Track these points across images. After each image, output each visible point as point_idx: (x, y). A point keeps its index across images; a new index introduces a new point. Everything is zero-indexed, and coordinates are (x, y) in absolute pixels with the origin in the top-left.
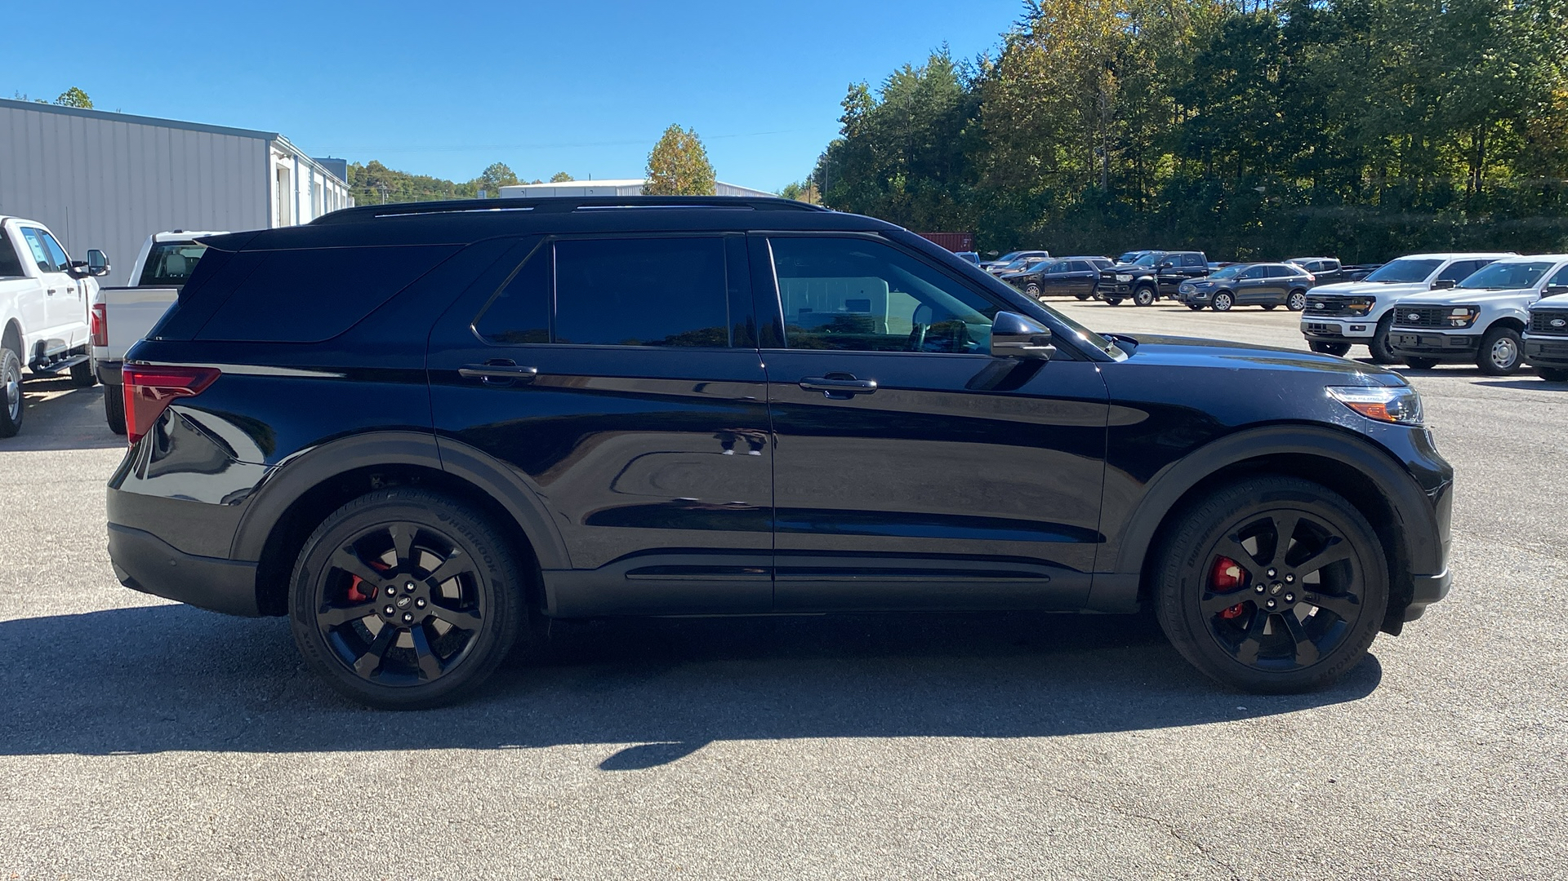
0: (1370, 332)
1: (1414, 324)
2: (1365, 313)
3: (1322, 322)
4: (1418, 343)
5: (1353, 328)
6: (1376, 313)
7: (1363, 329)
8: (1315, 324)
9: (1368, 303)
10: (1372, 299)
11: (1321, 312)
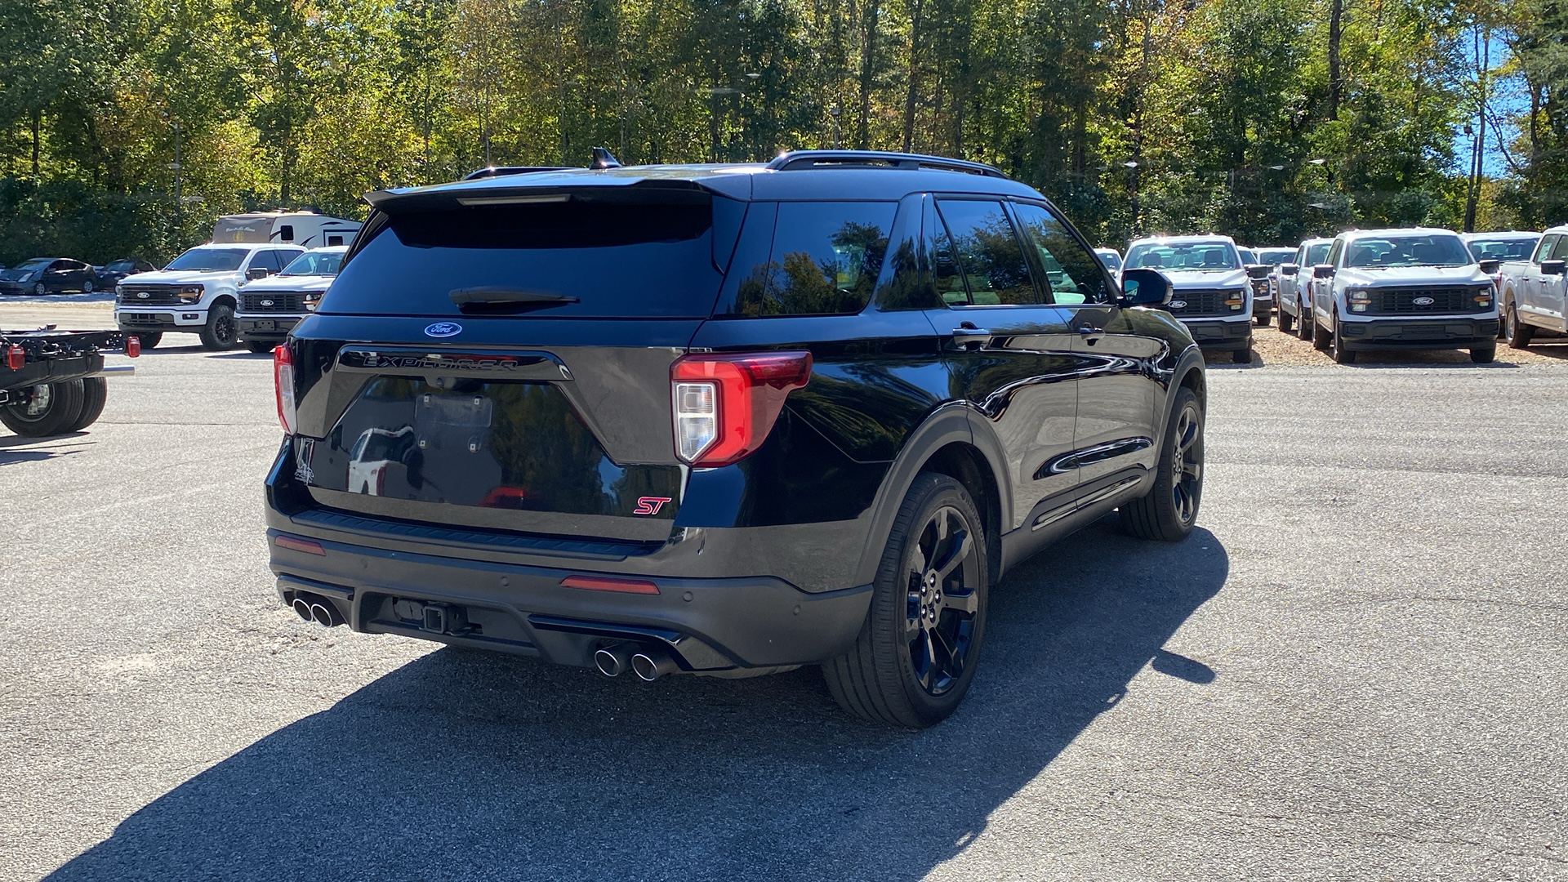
0: (202, 320)
1: (267, 309)
2: (196, 301)
3: (148, 312)
4: (276, 327)
5: (185, 317)
6: (206, 302)
7: (196, 317)
8: (140, 314)
9: (197, 290)
10: (201, 287)
11: (144, 302)
